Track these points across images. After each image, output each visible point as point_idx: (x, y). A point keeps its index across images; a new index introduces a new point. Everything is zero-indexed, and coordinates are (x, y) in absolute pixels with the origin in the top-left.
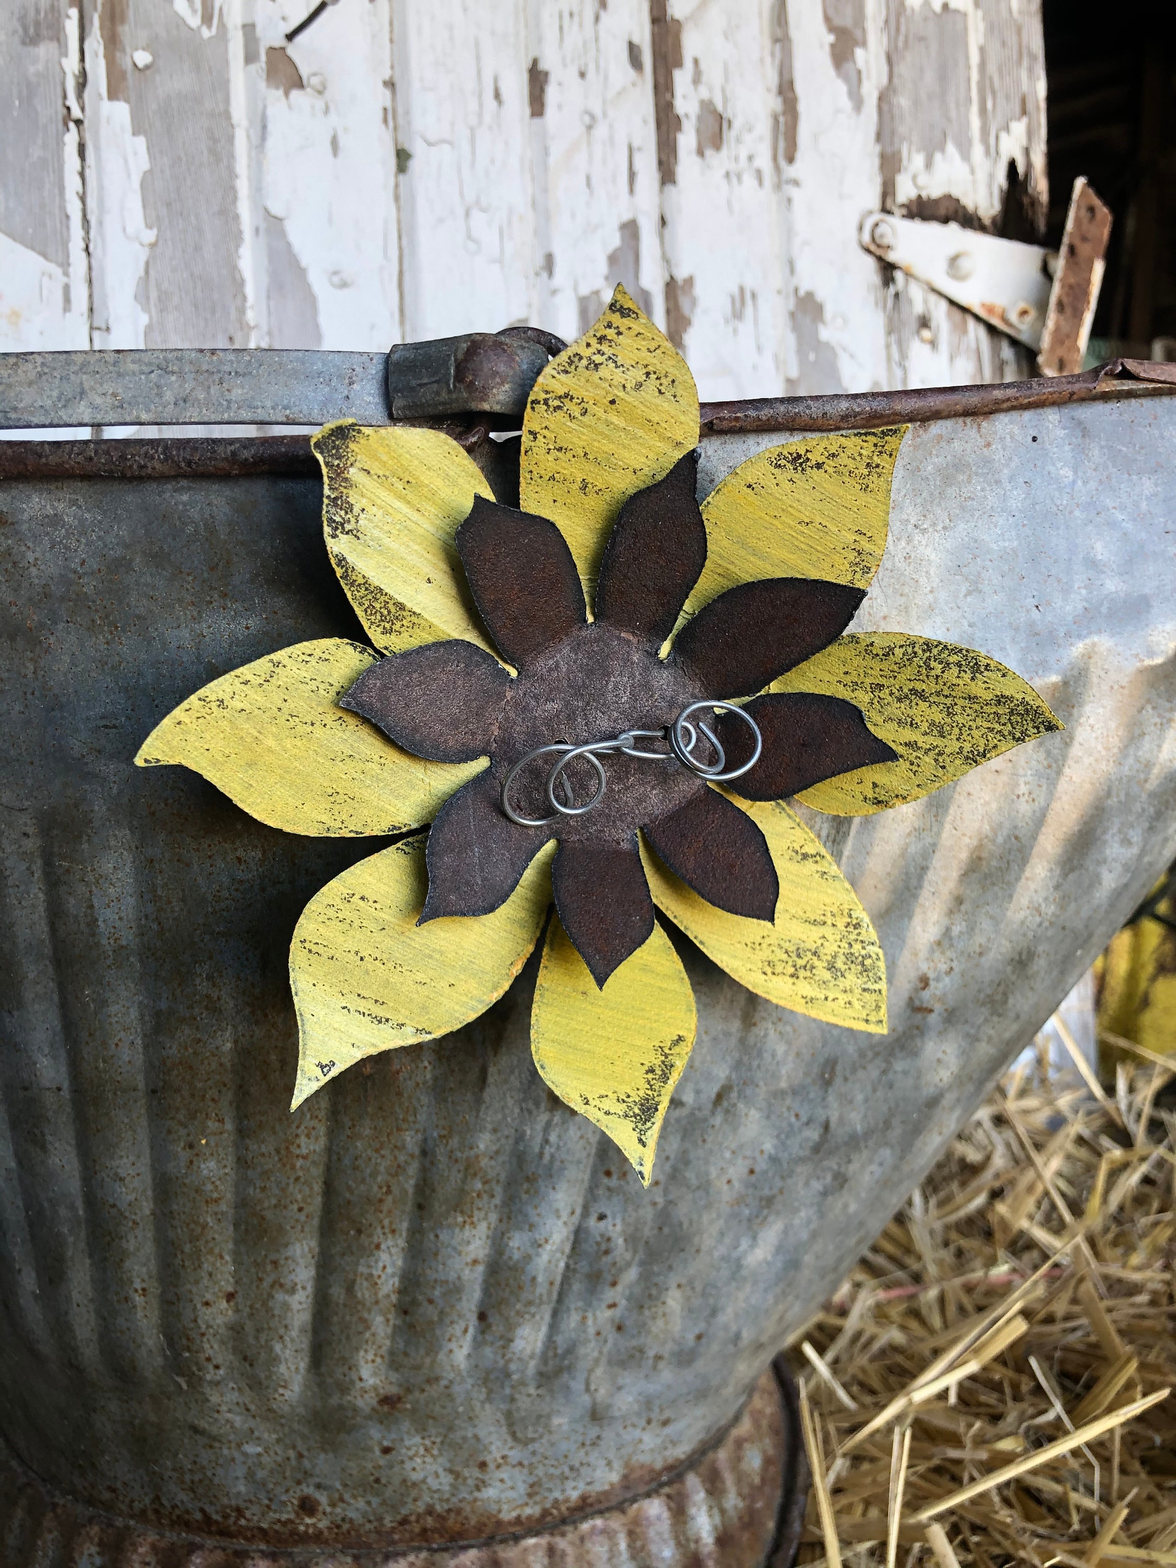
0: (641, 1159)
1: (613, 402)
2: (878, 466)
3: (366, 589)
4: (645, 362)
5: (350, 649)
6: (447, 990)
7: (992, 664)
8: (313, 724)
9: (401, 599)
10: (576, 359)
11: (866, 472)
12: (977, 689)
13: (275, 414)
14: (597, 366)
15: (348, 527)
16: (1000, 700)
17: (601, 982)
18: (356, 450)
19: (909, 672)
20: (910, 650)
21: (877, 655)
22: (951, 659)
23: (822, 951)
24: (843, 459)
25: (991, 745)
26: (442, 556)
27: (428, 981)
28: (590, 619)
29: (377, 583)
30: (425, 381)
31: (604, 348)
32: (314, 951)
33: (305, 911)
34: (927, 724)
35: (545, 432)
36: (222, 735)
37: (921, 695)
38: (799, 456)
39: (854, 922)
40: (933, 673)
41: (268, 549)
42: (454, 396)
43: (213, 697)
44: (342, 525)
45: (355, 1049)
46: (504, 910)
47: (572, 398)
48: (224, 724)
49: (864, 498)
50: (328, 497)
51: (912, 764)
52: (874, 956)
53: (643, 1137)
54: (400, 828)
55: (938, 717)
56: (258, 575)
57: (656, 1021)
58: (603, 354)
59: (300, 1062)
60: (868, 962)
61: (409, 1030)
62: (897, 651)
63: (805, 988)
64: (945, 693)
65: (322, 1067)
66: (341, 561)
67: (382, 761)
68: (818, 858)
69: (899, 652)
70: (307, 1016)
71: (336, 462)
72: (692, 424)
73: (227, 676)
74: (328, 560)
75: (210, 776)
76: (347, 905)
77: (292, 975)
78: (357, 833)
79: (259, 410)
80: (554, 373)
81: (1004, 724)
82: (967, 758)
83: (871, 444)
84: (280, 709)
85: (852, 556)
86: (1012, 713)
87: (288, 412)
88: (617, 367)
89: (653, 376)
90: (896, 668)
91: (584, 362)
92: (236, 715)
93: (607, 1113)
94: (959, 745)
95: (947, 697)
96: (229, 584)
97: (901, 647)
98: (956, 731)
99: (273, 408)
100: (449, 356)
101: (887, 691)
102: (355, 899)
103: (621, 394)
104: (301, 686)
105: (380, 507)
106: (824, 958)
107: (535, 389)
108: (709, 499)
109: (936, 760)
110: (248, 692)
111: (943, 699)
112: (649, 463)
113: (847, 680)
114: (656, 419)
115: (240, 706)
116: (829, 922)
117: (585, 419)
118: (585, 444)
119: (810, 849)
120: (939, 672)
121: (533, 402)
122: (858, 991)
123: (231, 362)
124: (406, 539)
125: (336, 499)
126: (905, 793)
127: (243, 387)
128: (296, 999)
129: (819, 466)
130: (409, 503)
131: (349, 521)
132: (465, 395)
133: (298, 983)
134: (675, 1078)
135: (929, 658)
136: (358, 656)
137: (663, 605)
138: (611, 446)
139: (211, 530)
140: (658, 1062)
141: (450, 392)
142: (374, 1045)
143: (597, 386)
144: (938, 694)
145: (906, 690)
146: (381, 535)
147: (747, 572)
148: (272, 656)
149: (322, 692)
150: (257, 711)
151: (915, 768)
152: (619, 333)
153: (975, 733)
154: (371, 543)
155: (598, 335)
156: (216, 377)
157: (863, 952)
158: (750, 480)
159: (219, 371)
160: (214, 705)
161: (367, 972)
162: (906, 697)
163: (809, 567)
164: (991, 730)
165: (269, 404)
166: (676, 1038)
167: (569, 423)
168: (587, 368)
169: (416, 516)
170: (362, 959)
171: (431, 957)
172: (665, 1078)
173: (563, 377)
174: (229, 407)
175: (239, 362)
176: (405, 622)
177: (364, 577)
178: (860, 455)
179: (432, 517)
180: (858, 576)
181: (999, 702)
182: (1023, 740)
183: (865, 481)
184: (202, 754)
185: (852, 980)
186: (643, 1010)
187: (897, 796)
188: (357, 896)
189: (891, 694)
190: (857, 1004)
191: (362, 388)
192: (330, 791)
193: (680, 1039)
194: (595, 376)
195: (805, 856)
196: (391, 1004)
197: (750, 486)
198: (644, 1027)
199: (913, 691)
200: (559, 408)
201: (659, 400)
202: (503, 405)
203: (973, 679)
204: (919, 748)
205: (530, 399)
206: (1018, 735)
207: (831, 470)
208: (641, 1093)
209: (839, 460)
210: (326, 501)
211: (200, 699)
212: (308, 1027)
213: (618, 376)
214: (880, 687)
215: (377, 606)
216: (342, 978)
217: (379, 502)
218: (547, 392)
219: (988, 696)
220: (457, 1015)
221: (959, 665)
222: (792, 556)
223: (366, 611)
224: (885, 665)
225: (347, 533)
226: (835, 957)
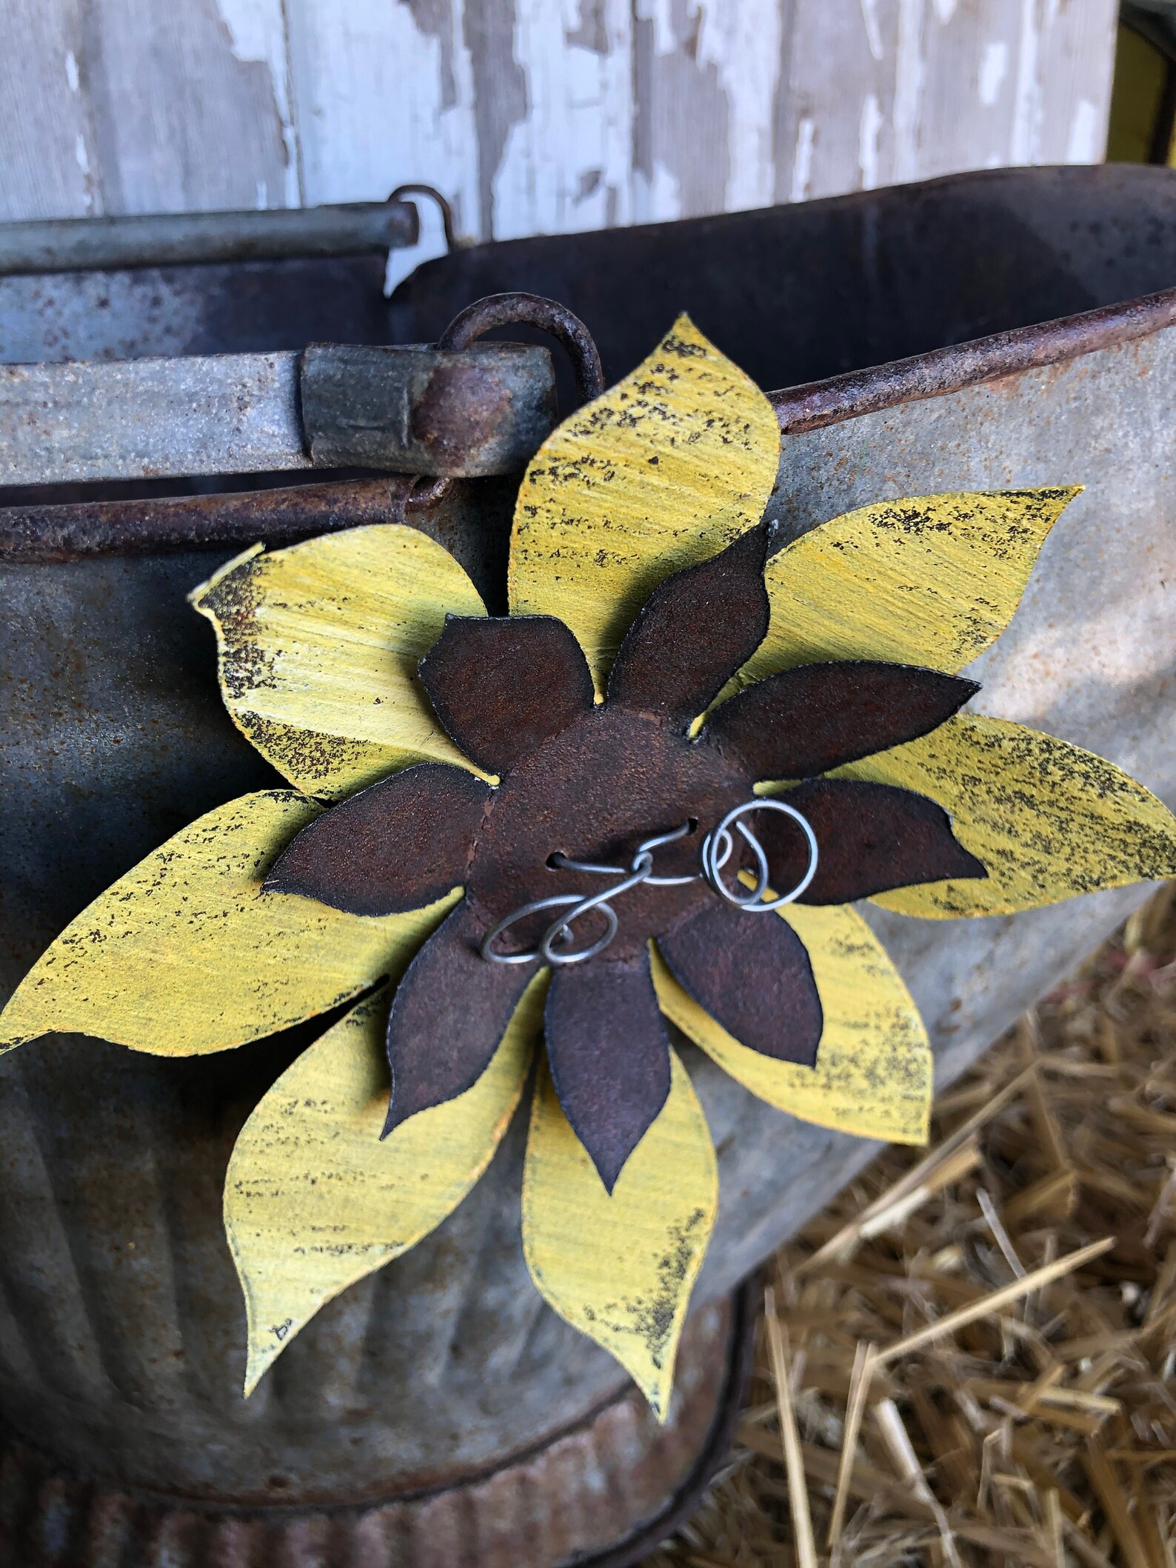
0: (656, 1385)
1: (654, 461)
2: (1025, 531)
3: (289, 738)
4: (708, 409)
5: (270, 801)
6: (420, 1185)
7: (1131, 784)
8: (225, 915)
9: (338, 734)
10: (604, 416)
11: (1007, 536)
12: (1105, 808)
13: (126, 466)
14: (634, 421)
15: (256, 679)
16: (1132, 827)
17: (609, 1183)
18: (264, 584)
19: (1017, 771)
20: (1023, 746)
21: (978, 743)
22: (1076, 768)
23: (861, 1057)
24: (979, 520)
25: (1109, 874)
26: (396, 668)
27: (396, 1182)
28: (598, 699)
29: (303, 728)
30: (362, 423)
31: (650, 397)
32: (253, 1192)
33: (238, 1145)
34: (1029, 835)
35: (550, 506)
36: (103, 975)
37: (1030, 802)
38: (916, 515)
39: (902, 1022)
40: (1049, 778)
41: (136, 648)
42: (409, 455)
43: (85, 932)
44: (249, 679)
45: (315, 1295)
46: (486, 1079)
47: (593, 462)
48: (107, 961)
49: (997, 564)
50: (226, 654)
51: (1003, 874)
52: (920, 1060)
53: (658, 1357)
54: (348, 994)
55: (1047, 829)
56: (124, 679)
57: (670, 1192)
58: (646, 405)
59: (251, 1335)
60: (913, 1067)
61: (377, 1249)
62: (1005, 743)
63: (839, 1099)
64: (1061, 805)
65: (277, 1331)
66: (250, 720)
67: (322, 924)
68: (866, 950)
69: (1007, 745)
70: (253, 1276)
71: (234, 610)
72: (766, 472)
73: (100, 899)
74: (233, 724)
75: (91, 1031)
76: (290, 1119)
77: (229, 1231)
78: (294, 1020)
79: (100, 462)
80: (569, 436)
81: (1131, 855)
82: (1075, 882)
83: (1023, 506)
84: (178, 913)
85: (964, 625)
86: (1144, 844)
87: (146, 460)
88: (665, 418)
89: (717, 424)
90: (1000, 763)
91: (616, 418)
92: (120, 942)
93: (617, 1329)
94: (1067, 865)
95: (1062, 809)
96: (83, 692)
97: (1012, 739)
98: (1067, 850)
99: (123, 457)
100: (399, 390)
101: (984, 788)
102: (300, 1108)
103: (668, 449)
104: (205, 873)
105: (304, 641)
106: (862, 1064)
107: (538, 457)
108: (777, 557)
109: (1035, 877)
110: (133, 908)
111: (1056, 811)
112: (696, 522)
113: (933, 764)
114: (714, 471)
115: (121, 929)
116: (872, 1024)
117: (611, 485)
118: (607, 512)
119: (857, 940)
120: (1057, 779)
121: (533, 473)
122: (897, 1099)
123: (45, 385)
124: (343, 667)
125: (238, 651)
126: (988, 905)
127: (69, 426)
128: (237, 1261)
129: (941, 527)
130: (346, 623)
131: (259, 671)
132: (427, 456)
133: (239, 1241)
134: (693, 1269)
135: (1047, 760)
136: (281, 805)
137: (700, 684)
138: (645, 510)
139: (48, 627)
140: (673, 1250)
141: (402, 447)
142: (336, 1283)
143: (632, 445)
144: (1051, 804)
145: (1009, 791)
146: (307, 672)
147: (817, 636)
148: (161, 850)
149: (235, 869)
150: (147, 928)
151: (1005, 880)
152: (673, 377)
153: (1091, 857)
154: (293, 686)
155: (641, 383)
156: (23, 413)
157: (909, 1056)
158: (839, 538)
159: (26, 402)
160: (86, 943)
161: (321, 1197)
162: (1009, 799)
163: (903, 633)
164: (1113, 858)
165: (114, 450)
166: (693, 1213)
167: (586, 492)
168: (619, 424)
169: (357, 636)
170: (313, 1182)
171: (397, 1150)
172: (681, 1271)
173: (582, 439)
174: (51, 461)
175: (57, 385)
176: (345, 757)
177: (285, 727)
178: (1004, 517)
179: (380, 629)
180: (967, 645)
181: (1130, 829)
182: (1152, 877)
183: (1003, 547)
184: (79, 1008)
185: (893, 1087)
186: (654, 1177)
187: (977, 906)
188: (301, 1103)
189: (989, 792)
190: (895, 1114)
191: (261, 413)
192: (255, 986)
193: (699, 1214)
194: (631, 434)
195: (851, 949)
196: (353, 1226)
197: (838, 545)
198: (655, 1203)
199: (1021, 796)
200: (572, 475)
201: (724, 452)
202: (484, 467)
203: (1101, 796)
204: (1014, 859)
205: (529, 471)
206: (1146, 870)
207: (957, 532)
208: (655, 1296)
209: (973, 522)
210: (222, 659)
211: (65, 942)
212: (255, 1290)
213: (666, 429)
214: (976, 781)
215: (306, 751)
216: (290, 1214)
217: (302, 635)
218: (556, 459)
219: (1118, 819)
220: (432, 1211)
221: (1086, 776)
222: (882, 622)
223: (290, 762)
224: (986, 757)
225: (258, 686)
226: (876, 1062)
